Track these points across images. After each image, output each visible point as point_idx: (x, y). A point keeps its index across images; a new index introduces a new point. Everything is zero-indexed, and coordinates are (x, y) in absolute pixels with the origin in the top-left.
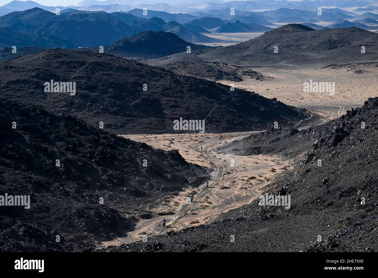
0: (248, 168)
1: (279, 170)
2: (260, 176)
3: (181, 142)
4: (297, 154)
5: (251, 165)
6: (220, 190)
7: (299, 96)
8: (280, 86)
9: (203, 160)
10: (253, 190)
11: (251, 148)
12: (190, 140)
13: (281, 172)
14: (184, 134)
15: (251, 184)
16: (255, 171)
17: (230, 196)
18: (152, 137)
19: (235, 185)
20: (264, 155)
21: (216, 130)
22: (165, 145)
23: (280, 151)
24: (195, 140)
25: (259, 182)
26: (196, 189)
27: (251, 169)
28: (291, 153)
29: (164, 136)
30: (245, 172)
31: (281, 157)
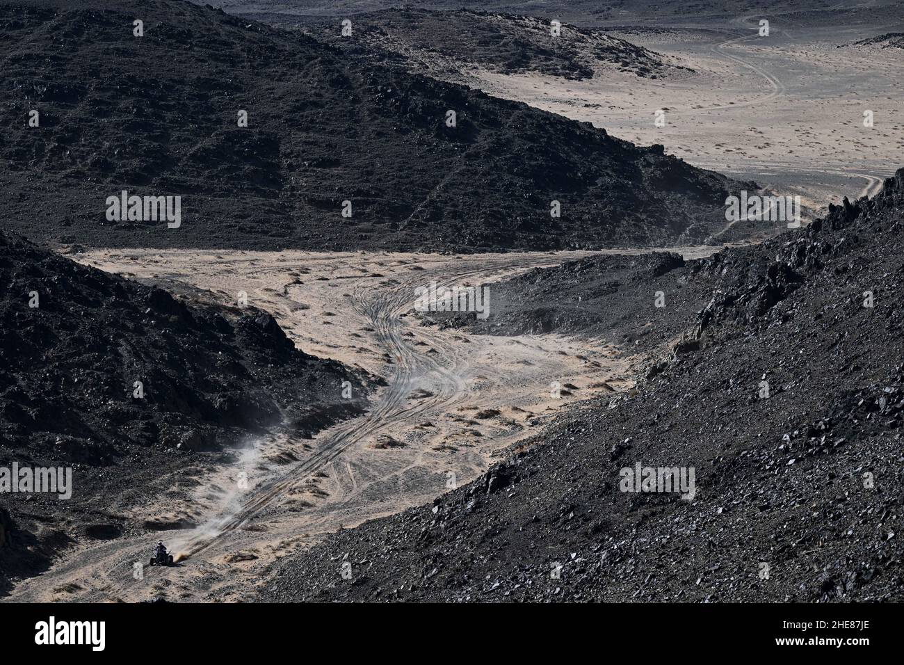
0: (495, 379)
1: (585, 391)
2: (515, 409)
3: (327, 279)
4: (663, 337)
5: (507, 368)
6: (374, 450)
7: (761, 135)
8: (707, 98)
9: (366, 346)
10: (476, 455)
11: (525, 313)
12: (360, 274)
13: (589, 398)
14: (349, 254)
15: (477, 434)
16: (510, 391)
17: (396, 473)
18: (243, 258)
19: (424, 437)
20: (562, 337)
21: (451, 242)
22: (270, 290)
23: (613, 326)
24: (375, 275)
25: (506, 428)
26: (298, 446)
27: (501, 383)
28: (644, 334)
29: (281, 258)
30: (478, 393)
31: (611, 345)
